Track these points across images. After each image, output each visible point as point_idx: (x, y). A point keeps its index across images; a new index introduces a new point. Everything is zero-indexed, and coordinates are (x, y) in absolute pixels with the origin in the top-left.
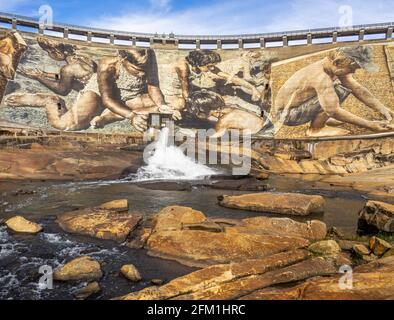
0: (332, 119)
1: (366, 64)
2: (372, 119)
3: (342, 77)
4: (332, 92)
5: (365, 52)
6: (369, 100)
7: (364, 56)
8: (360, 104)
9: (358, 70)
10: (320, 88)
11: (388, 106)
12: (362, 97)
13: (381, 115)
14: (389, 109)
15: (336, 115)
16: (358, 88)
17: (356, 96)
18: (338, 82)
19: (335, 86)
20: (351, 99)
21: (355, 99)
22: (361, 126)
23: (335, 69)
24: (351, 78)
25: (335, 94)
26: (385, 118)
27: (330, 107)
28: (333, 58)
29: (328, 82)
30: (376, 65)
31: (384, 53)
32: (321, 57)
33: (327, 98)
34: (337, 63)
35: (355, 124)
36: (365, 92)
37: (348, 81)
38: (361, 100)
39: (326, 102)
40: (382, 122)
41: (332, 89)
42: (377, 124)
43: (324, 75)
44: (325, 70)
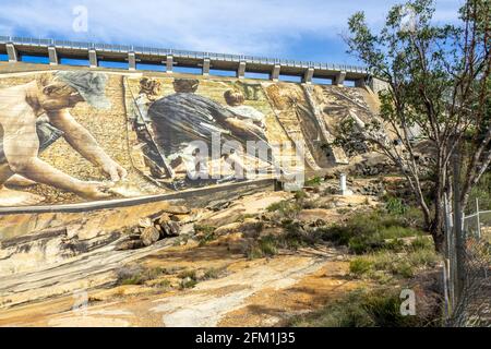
0: (18, 177)
1: (94, 97)
2: (87, 178)
3: (53, 112)
4: (30, 133)
5: (96, 81)
6: (88, 148)
7: (93, 86)
8: (73, 154)
9: (79, 104)
10: (12, 125)
11: (117, 159)
12: (79, 142)
13: (103, 172)
14: (117, 164)
15: (27, 171)
16: (76, 129)
17: (70, 140)
18: (45, 117)
19: (39, 124)
20: (60, 146)
21: (66, 146)
22: (66, 189)
23: (44, 99)
24: (66, 114)
25: (35, 135)
26: (109, 177)
27: (20, 156)
28: (44, 83)
29: (29, 116)
30: (108, 99)
31: (122, 86)
32: (26, 81)
33: (19, 142)
34: (50, 91)
35: (57, 185)
36: (84, 137)
37: (60, 119)
38: (76, 148)
39: (16, 148)
40: (103, 184)
41: (33, 128)
42: (94, 187)
43: (25, 105)
44: (28, 99)
